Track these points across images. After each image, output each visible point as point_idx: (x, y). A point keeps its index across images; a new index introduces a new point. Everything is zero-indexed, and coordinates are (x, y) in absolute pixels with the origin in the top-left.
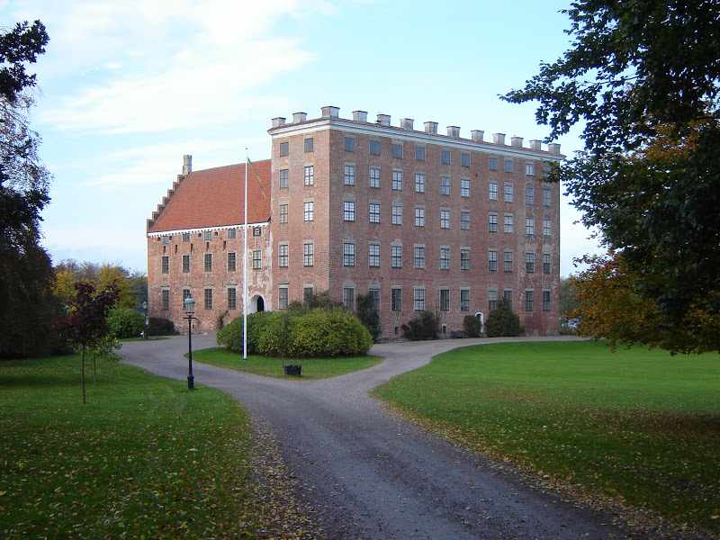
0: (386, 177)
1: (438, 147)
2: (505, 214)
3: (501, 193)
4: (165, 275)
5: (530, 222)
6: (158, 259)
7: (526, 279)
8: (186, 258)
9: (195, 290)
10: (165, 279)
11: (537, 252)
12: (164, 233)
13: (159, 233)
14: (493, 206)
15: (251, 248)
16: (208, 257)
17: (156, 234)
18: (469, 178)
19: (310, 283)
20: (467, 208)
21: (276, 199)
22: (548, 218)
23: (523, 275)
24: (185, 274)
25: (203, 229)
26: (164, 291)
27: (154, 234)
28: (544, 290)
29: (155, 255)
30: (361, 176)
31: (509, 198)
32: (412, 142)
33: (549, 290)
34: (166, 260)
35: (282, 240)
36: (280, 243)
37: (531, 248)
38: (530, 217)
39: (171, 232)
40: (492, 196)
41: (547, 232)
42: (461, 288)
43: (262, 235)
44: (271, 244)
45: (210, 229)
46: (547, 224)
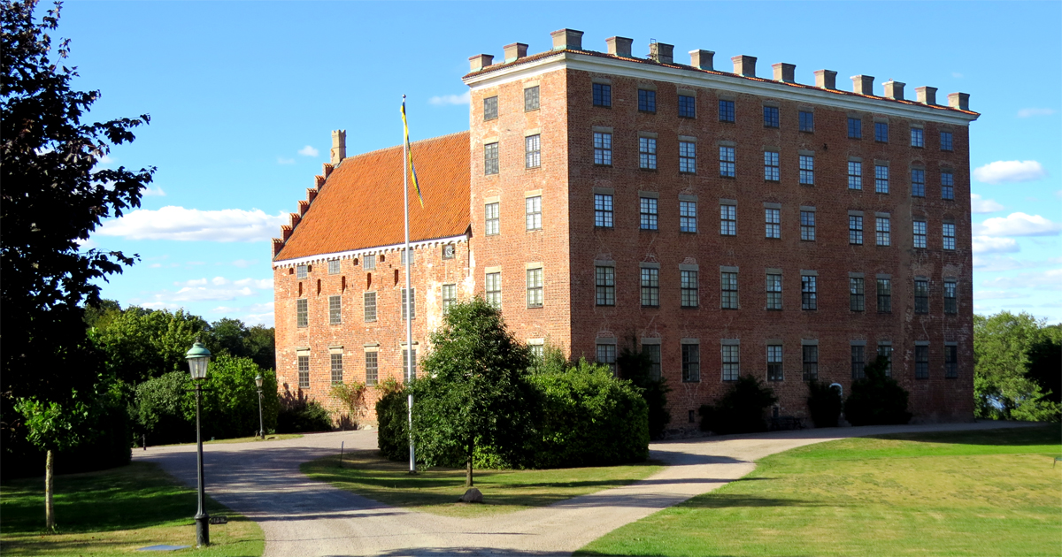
0: (668, 152)
1: (758, 99)
2: (877, 214)
3: (869, 178)
4: (302, 331)
5: (919, 228)
6: (291, 304)
7: (915, 323)
8: (335, 302)
9: (350, 354)
10: (303, 337)
11: (933, 278)
12: (299, 261)
13: (292, 262)
14: (856, 201)
15: (439, 279)
16: (370, 298)
17: (287, 262)
18: (812, 153)
19: (538, 336)
20: (810, 204)
21: (479, 194)
22: (950, 219)
23: (909, 318)
24: (333, 329)
25: (361, 252)
26: (301, 358)
27: (283, 263)
28: (946, 343)
29: (287, 298)
30: (624, 149)
31: (882, 187)
32: (713, 91)
33: (955, 344)
34: (302, 305)
35: (489, 265)
36: (488, 270)
37: (922, 271)
38: (919, 218)
39: (310, 259)
40: (855, 183)
41: (949, 244)
42: (803, 342)
43: (458, 257)
44: (472, 271)
45: (373, 250)
46: (948, 229)
